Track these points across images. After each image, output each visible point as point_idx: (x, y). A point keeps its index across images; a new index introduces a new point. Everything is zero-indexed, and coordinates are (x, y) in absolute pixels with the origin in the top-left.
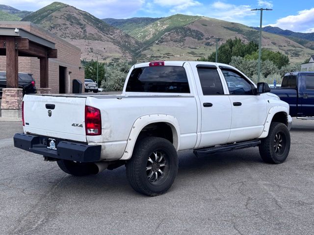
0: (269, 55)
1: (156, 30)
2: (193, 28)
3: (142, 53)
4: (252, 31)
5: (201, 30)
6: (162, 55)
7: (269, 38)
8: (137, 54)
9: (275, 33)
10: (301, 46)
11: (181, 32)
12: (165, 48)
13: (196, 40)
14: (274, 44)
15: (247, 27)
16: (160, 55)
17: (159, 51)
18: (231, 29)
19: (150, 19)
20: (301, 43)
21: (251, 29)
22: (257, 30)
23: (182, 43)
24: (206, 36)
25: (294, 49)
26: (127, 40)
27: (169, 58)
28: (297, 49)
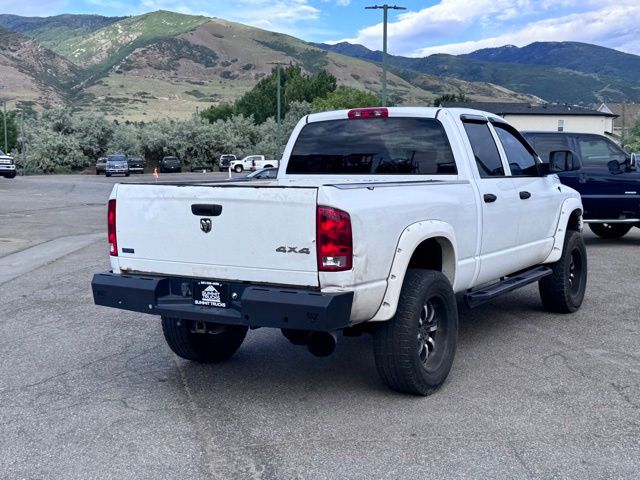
0: (359, 99)
1: (115, 43)
2: (194, 40)
3: (86, 91)
4: (313, 51)
5: (212, 45)
6: (130, 97)
7: (345, 66)
8: (73, 93)
9: (357, 56)
10: (405, 82)
11: (168, 49)
12: (135, 82)
13: (202, 67)
14: (356, 78)
15: (303, 42)
16: (127, 97)
17: (122, 86)
18: (273, 46)
19: (100, 17)
20: (405, 77)
21: (311, 48)
22: (322, 50)
23: (173, 72)
24: (222, 60)
25: (392, 88)
26: (49, 62)
27: (145, 102)
28: (399, 88)
